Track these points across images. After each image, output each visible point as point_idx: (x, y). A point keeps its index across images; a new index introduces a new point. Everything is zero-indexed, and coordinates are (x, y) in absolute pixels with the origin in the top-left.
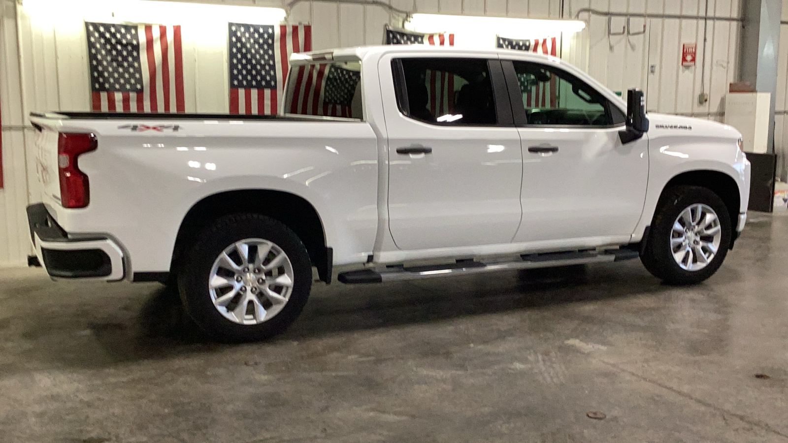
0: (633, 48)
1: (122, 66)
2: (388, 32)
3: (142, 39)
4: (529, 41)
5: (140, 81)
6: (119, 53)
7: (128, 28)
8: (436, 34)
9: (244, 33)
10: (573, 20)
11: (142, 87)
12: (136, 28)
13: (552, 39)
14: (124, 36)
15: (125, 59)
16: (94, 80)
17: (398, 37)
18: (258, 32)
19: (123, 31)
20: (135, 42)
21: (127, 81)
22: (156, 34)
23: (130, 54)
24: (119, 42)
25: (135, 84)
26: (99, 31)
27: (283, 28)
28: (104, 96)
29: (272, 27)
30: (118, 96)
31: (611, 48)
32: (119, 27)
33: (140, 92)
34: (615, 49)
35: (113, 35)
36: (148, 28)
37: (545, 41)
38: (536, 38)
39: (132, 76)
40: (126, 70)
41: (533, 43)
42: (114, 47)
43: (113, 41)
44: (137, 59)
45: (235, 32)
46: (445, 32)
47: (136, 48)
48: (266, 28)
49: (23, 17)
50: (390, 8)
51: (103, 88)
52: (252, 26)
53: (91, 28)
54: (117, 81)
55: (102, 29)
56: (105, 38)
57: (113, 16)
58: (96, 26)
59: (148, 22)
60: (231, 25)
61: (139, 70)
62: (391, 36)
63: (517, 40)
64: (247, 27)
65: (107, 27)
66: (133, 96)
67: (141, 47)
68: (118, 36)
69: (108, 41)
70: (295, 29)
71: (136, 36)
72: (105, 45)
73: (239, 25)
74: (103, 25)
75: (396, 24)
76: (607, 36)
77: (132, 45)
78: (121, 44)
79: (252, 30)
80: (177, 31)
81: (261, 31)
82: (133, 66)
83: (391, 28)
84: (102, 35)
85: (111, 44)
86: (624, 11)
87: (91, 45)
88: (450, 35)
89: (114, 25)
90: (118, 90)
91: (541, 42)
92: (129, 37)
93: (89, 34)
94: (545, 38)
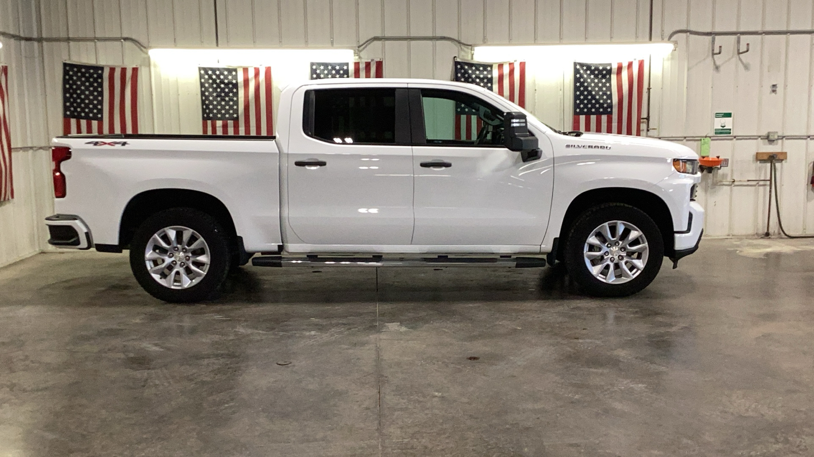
0: (746, 67)
1: (224, 100)
2: (456, 63)
3: (240, 79)
4: (610, 65)
5: (236, 111)
6: (223, 90)
7: (230, 71)
8: (506, 63)
9: (324, 70)
10: (666, 42)
11: (238, 116)
12: (235, 70)
13: (639, 61)
14: (226, 77)
15: (227, 94)
16: (204, 111)
17: (466, 67)
18: (335, 69)
19: (226, 73)
20: (234, 81)
21: (227, 112)
22: (251, 74)
23: (231, 91)
24: (222, 82)
25: (233, 114)
26: (208, 74)
27: (357, 65)
28: (209, 122)
29: (347, 64)
30: (219, 123)
31: (717, 68)
32: (222, 71)
33: (236, 120)
34: (721, 69)
35: (218, 76)
36: (246, 70)
37: (630, 65)
38: (620, 62)
39: (231, 107)
40: (227, 103)
41: (615, 67)
42: (218, 86)
43: (218, 81)
44: (236, 94)
45: (316, 70)
46: (515, 61)
47: (236, 86)
48: (341, 65)
49: (155, 66)
50: (459, 42)
51: (209, 118)
52: (330, 64)
53: (202, 72)
54: (219, 111)
55: (210, 72)
56: (212, 79)
57: (218, 62)
58: (206, 70)
59: (245, 65)
60: (312, 64)
61: (236, 103)
62: (459, 66)
63: (596, 64)
64: (326, 65)
65: (214, 70)
66: (231, 123)
67: (239, 85)
68: (222, 77)
69: (214, 81)
70: (368, 65)
71: (236, 77)
72: (212, 84)
73: (320, 64)
74: (211, 69)
75: (465, 56)
76: (710, 58)
77: (232, 83)
78: (223, 83)
79: (330, 68)
80: (268, 72)
81: (337, 68)
82: (232, 100)
83: (458, 60)
84: (210, 77)
85: (216, 83)
86: (734, 29)
87: (202, 85)
88: (521, 63)
89: (218, 69)
90: (219, 119)
91: (625, 65)
92: (230, 77)
93: (201, 77)
94: (631, 61)
